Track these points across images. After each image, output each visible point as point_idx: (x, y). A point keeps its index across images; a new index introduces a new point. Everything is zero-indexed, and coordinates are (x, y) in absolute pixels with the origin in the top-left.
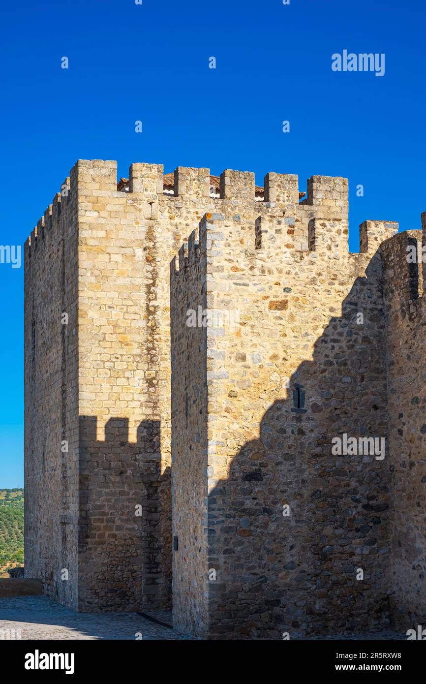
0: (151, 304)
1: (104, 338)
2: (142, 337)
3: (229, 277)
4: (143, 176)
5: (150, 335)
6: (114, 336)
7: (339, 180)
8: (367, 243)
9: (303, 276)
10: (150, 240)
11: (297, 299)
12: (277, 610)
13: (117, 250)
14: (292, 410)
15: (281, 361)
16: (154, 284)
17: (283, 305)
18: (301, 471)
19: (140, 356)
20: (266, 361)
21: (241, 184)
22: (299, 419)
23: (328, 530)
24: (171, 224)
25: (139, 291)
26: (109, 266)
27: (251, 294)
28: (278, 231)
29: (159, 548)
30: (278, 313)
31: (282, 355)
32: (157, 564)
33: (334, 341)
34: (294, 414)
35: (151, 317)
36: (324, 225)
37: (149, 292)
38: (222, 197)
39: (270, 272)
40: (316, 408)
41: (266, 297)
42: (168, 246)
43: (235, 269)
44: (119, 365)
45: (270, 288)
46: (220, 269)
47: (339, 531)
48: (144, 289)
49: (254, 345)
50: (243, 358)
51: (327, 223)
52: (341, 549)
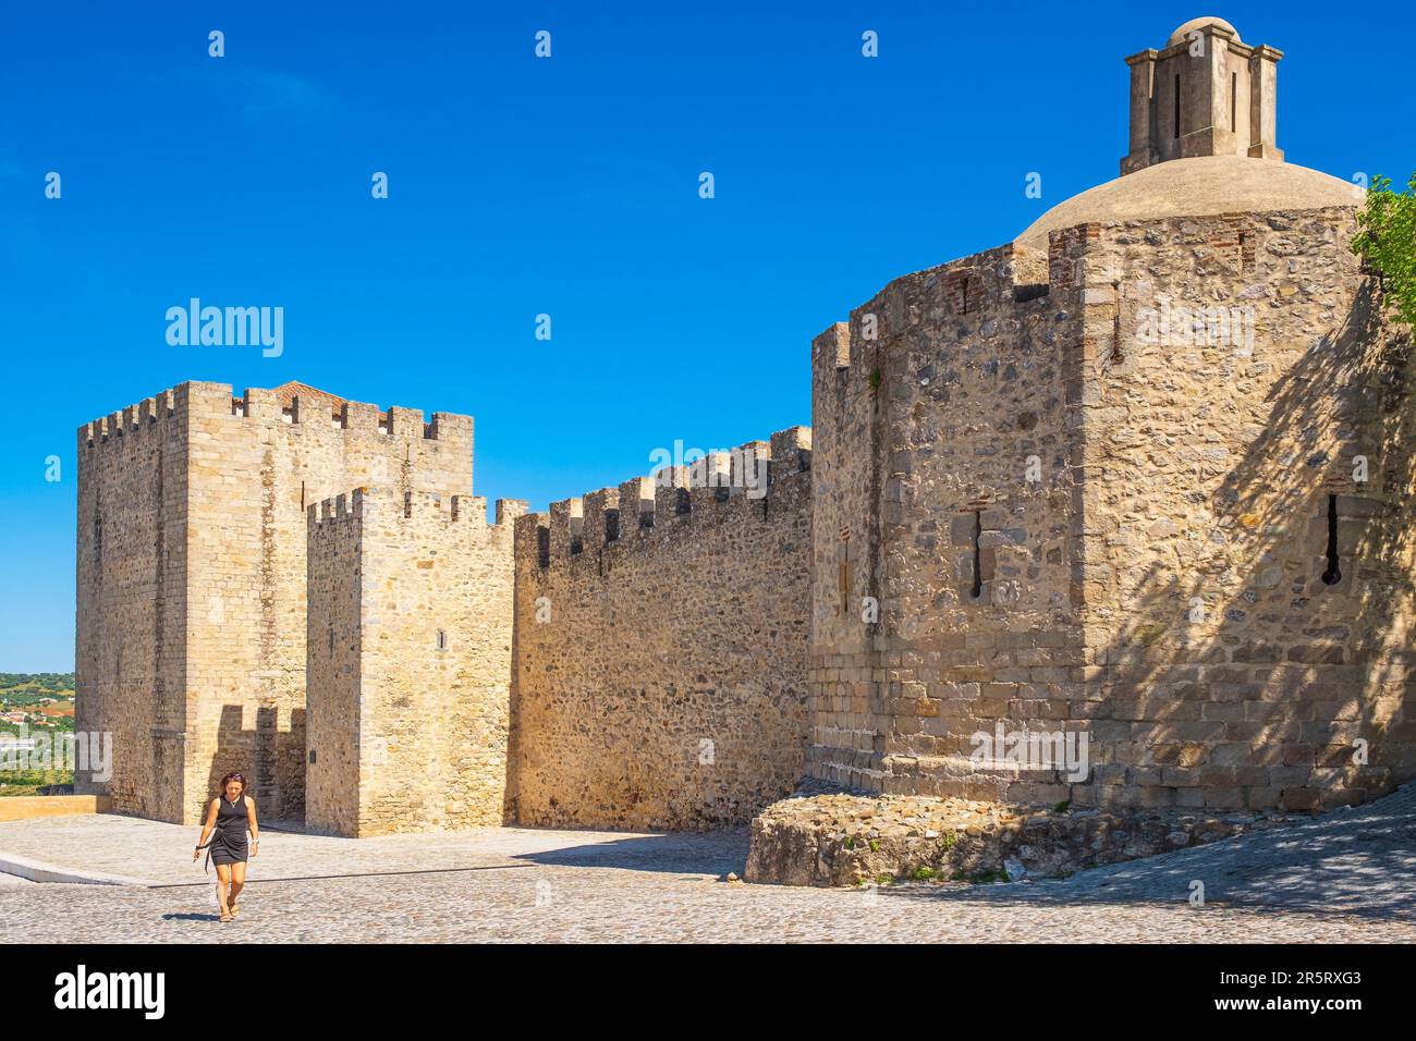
0: (267, 527)
1: (217, 558)
2: (258, 558)
3: (382, 541)
4: (260, 402)
5: (266, 556)
6: (227, 557)
7: (464, 418)
8: (502, 517)
9: (447, 542)
10: (268, 464)
11: (442, 560)
12: (420, 810)
13: (232, 473)
14: (436, 650)
15: (426, 610)
16: (271, 508)
17: (429, 565)
18: (442, 699)
19: (255, 576)
20: (414, 610)
21: (364, 416)
22: (441, 658)
23: (466, 746)
24: (290, 450)
25: (255, 513)
26: (222, 488)
27: (400, 555)
28: (426, 505)
29: (273, 761)
30: (425, 571)
31: (428, 605)
32: (272, 776)
33: (473, 594)
34: (437, 653)
35: (267, 539)
36: (465, 501)
37: (265, 515)
38: (344, 426)
39: (418, 537)
40: (456, 649)
41: (415, 558)
42: (287, 471)
43: (388, 534)
44: (232, 585)
45: (419, 550)
46: (375, 534)
47: (475, 747)
48: (260, 512)
49: (403, 597)
50: (394, 607)
51: (468, 499)
52: (476, 761)
